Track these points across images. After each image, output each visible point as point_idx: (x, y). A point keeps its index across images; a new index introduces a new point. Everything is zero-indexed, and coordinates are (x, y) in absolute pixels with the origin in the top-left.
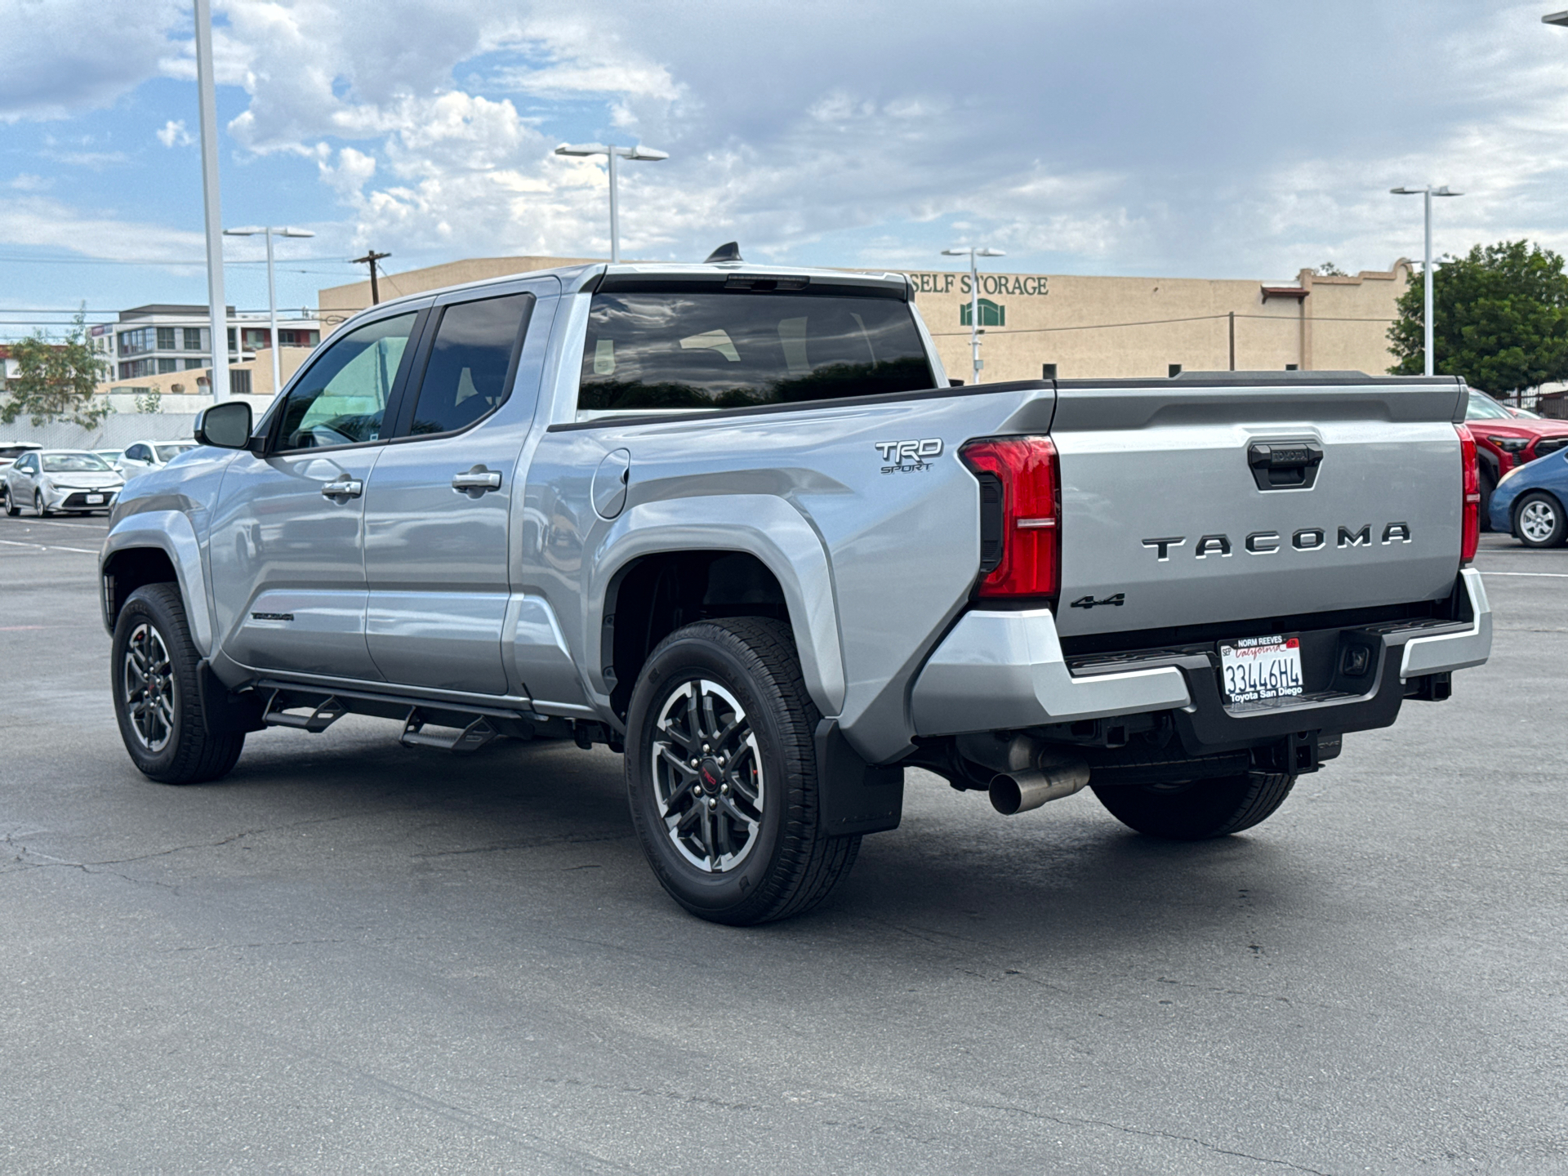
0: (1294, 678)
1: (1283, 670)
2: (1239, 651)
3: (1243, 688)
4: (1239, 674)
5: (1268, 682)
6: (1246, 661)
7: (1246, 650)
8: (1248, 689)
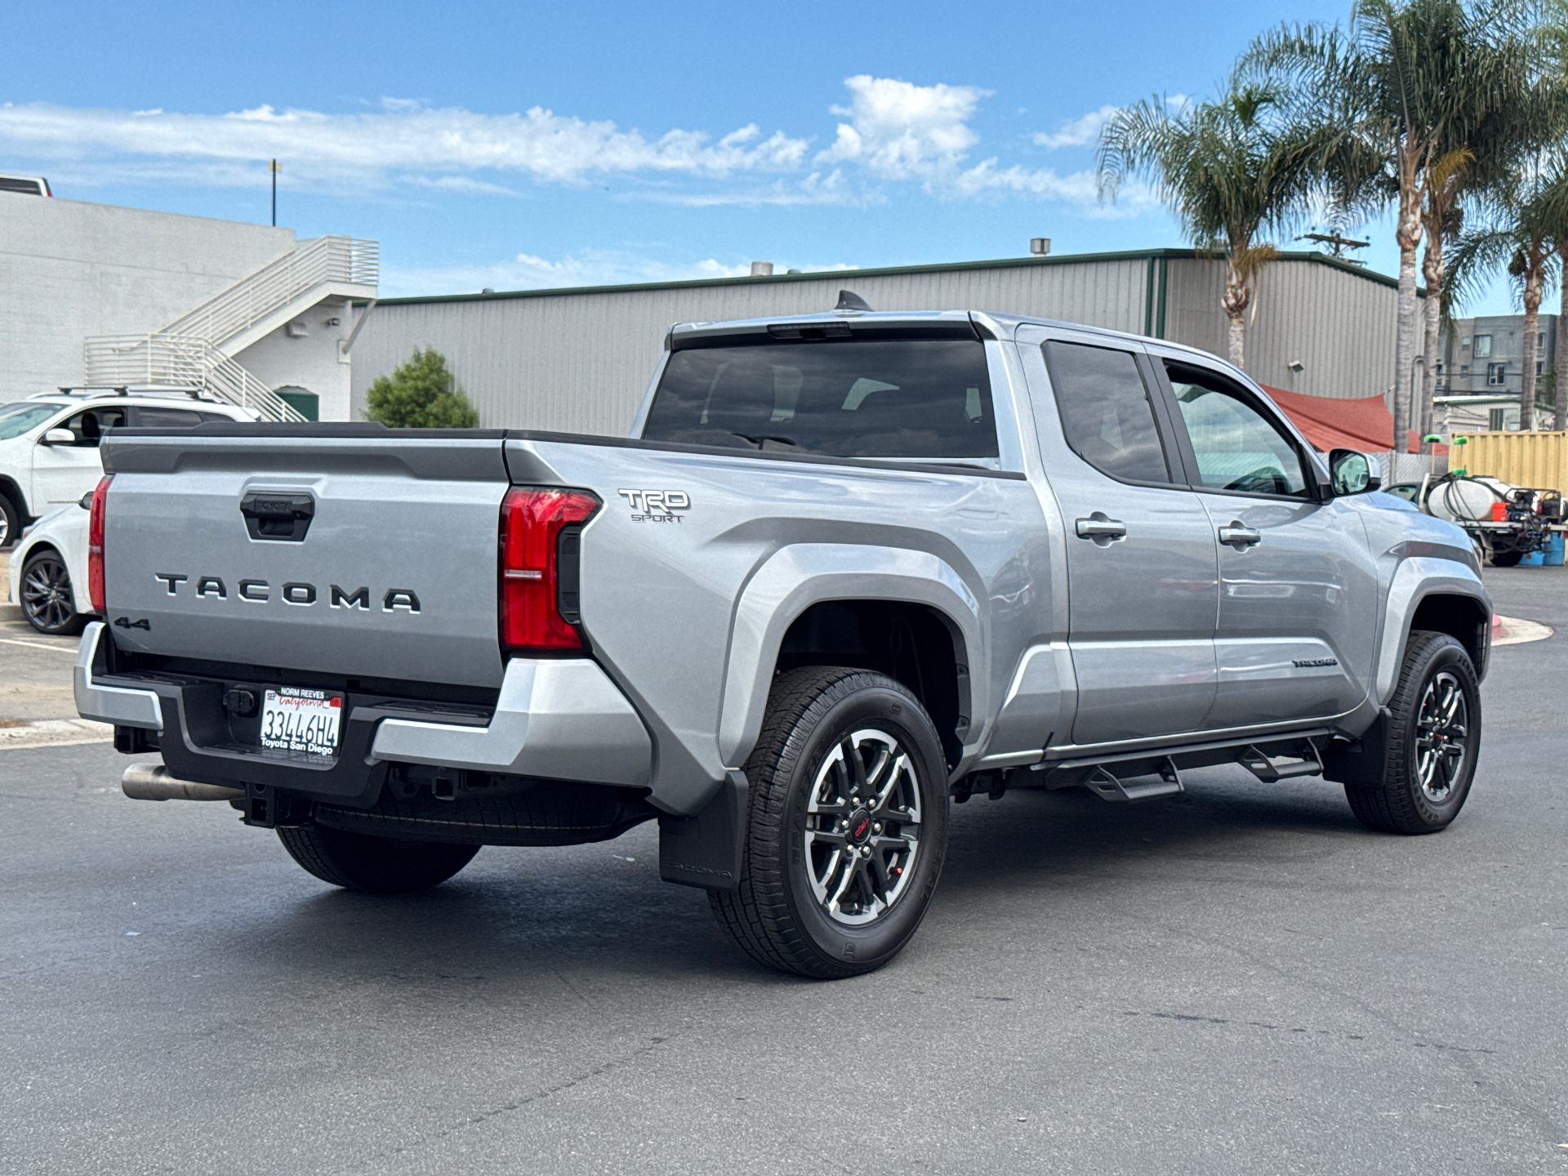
0: (330, 737)
1: (321, 727)
2: (284, 698)
3: (279, 734)
4: (278, 720)
5: (304, 735)
6: (288, 709)
7: (290, 699)
8: (284, 737)
